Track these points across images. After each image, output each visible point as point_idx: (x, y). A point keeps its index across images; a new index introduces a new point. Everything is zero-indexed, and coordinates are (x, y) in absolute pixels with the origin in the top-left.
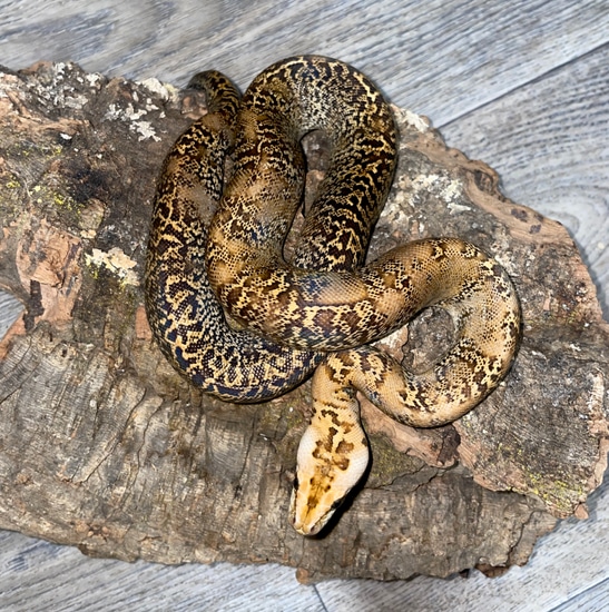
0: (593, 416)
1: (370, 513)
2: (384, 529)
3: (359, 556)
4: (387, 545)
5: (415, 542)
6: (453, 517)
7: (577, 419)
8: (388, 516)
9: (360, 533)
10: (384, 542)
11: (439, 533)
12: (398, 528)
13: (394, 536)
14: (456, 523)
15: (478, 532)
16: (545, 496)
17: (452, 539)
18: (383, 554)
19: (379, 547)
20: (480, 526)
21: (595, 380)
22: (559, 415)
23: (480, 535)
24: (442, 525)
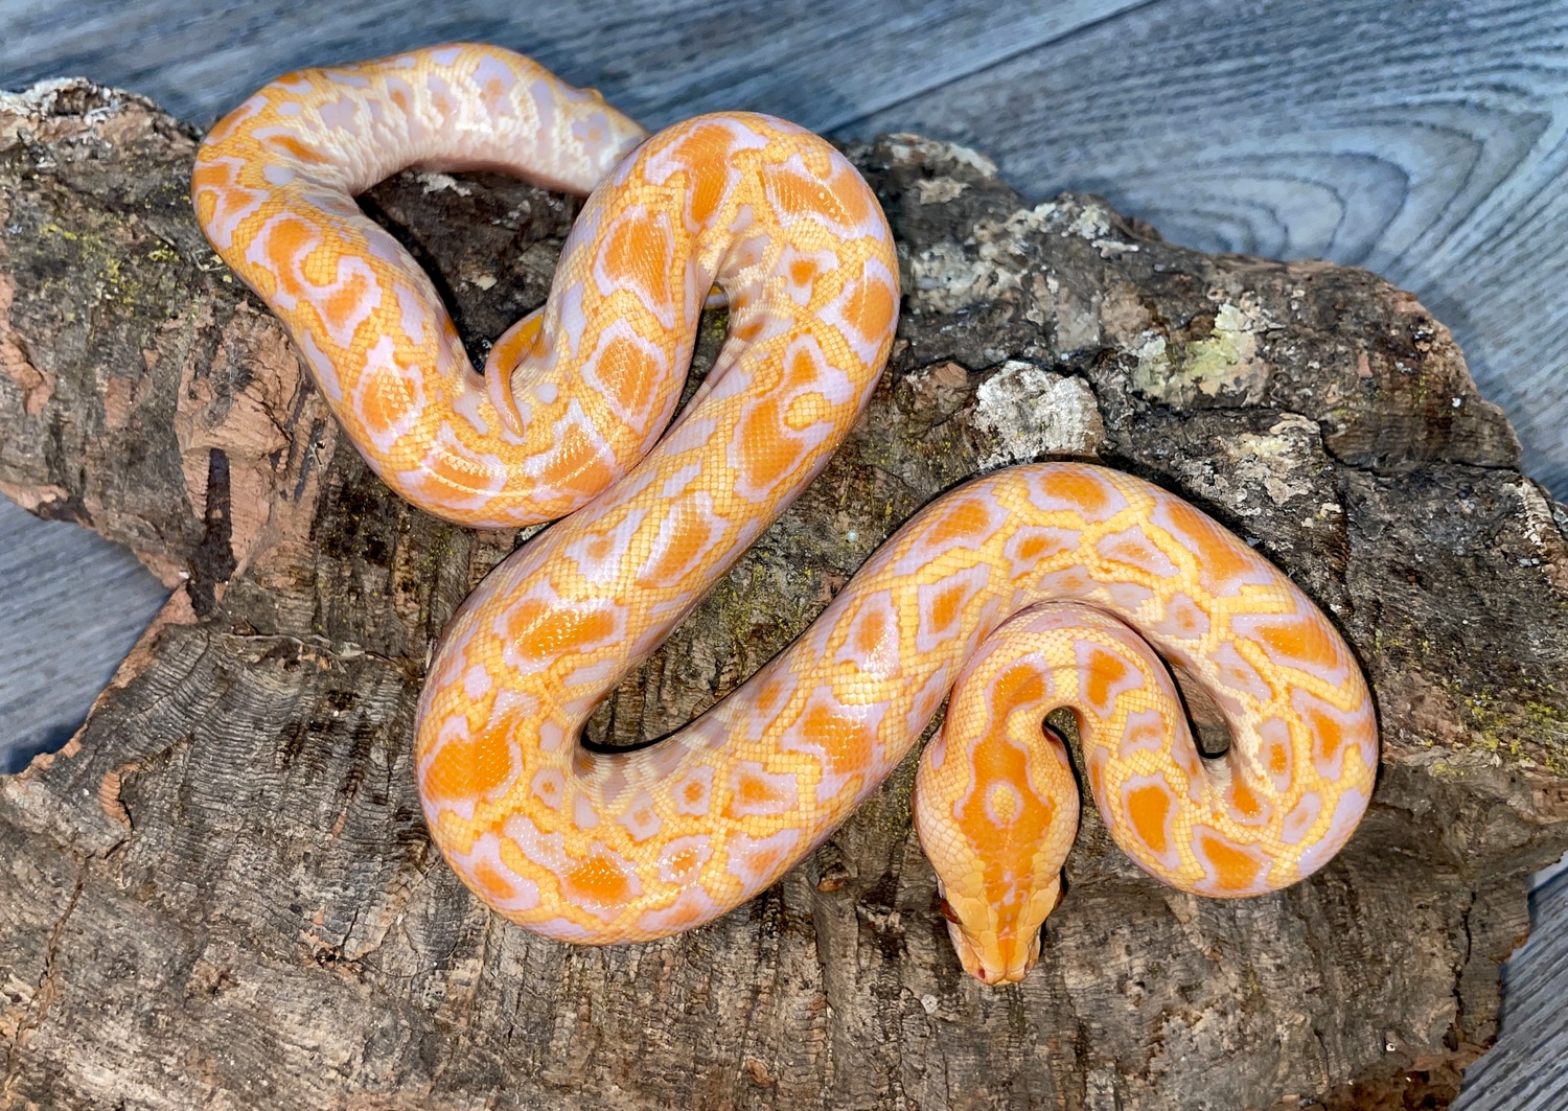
0: (1549, 553)
1: (1094, 967)
2: (1138, 999)
3: (1093, 1091)
4: (1158, 1040)
5: (1224, 1014)
6: (1298, 923)
7: (1518, 571)
8: (1138, 967)
9: (1082, 1029)
10: (1147, 1035)
11: (1280, 968)
12: (1171, 991)
13: (1168, 1011)
14: (1311, 938)
15: (1368, 952)
16: (1515, 745)
17: (1315, 978)
18: (1155, 1064)
19: (1139, 1051)
20: (1367, 938)
21: (1520, 491)
22: (1478, 568)
23: (1377, 959)
24: (1280, 946)
